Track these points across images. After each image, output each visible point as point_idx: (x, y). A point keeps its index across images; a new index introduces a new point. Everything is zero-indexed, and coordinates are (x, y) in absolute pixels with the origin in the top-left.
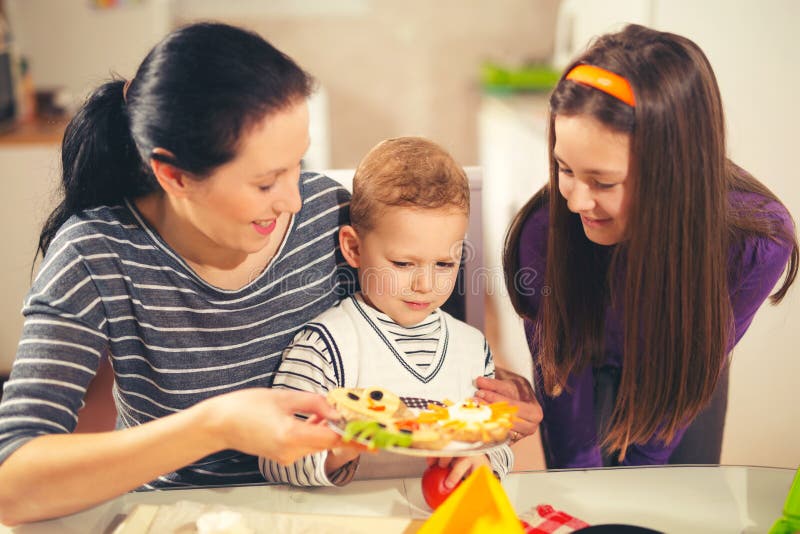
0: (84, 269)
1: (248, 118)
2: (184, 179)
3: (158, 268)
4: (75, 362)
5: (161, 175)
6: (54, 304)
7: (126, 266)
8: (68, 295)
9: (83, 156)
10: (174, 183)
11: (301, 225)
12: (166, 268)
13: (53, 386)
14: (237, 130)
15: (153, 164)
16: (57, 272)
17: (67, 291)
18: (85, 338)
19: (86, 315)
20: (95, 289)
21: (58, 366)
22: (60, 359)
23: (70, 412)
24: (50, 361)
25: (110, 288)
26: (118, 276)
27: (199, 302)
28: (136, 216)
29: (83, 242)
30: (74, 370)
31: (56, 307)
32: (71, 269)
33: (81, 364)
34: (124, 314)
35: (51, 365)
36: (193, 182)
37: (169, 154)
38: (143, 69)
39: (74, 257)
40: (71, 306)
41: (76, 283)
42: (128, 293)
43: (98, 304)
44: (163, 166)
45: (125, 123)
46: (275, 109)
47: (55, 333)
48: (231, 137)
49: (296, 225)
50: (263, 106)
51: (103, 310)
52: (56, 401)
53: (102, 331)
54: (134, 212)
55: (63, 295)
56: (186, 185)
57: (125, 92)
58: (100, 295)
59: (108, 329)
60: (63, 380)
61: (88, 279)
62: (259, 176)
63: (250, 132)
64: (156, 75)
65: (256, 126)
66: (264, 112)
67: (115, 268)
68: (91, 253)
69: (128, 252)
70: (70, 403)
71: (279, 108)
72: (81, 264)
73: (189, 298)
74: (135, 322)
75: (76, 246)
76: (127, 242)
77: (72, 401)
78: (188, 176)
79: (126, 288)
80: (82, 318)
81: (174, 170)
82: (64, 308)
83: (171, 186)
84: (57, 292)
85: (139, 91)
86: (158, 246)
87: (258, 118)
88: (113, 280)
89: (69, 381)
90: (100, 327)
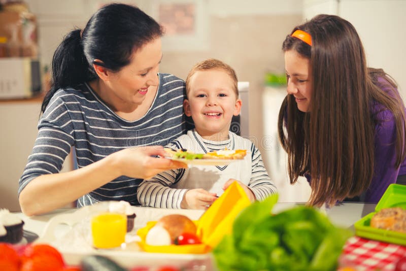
0: (65, 108)
1: (135, 46)
2: (108, 73)
3: (98, 111)
4: (59, 146)
5: (98, 71)
6: (51, 122)
7: (83, 108)
8: (57, 118)
9: (64, 62)
10: (103, 73)
11: (161, 96)
12: (101, 110)
13: (49, 156)
14: (130, 51)
15: (94, 66)
16: (53, 109)
17: (57, 117)
18: (64, 137)
19: (64, 127)
20: (69, 116)
21: (51, 148)
22: (52, 145)
23: (56, 168)
24: (48, 146)
25: (75, 116)
26: (80, 112)
27: (115, 125)
28: (89, 89)
29: (65, 96)
30: (58, 150)
31: (51, 123)
32: (59, 108)
33: (62, 148)
34: (81, 129)
35: (49, 147)
36: (112, 74)
37: (101, 62)
38: (88, 25)
39: (61, 102)
40: (58, 123)
41: (61, 113)
42: (83, 120)
43: (70, 123)
44: (98, 67)
45: (81, 48)
46: (147, 42)
47: (51, 134)
48: (128, 54)
49: (159, 95)
50: (141, 40)
51: (72, 126)
52: (50, 162)
53: (72, 135)
54: (88, 87)
55: (55, 119)
56: (109, 75)
57: (81, 34)
58: (71, 119)
59: (74, 134)
60: (53, 154)
61: (66, 112)
62: (140, 71)
63: (136, 51)
64: (94, 27)
65: (138, 49)
66: (142, 43)
67: (78, 108)
68: (68, 101)
69: (84, 103)
70: (56, 164)
71: (148, 41)
72: (64, 105)
73: (111, 123)
74: (86, 133)
75: (62, 98)
76: (84, 98)
77: (57, 163)
78: (109, 71)
79: (82, 117)
80: (63, 128)
81: (103, 68)
82: (55, 124)
83: (102, 75)
84: (53, 117)
85: (87, 35)
86: (98, 101)
87: (139, 46)
88: (77, 113)
89: (56, 154)
90: (71, 133)
